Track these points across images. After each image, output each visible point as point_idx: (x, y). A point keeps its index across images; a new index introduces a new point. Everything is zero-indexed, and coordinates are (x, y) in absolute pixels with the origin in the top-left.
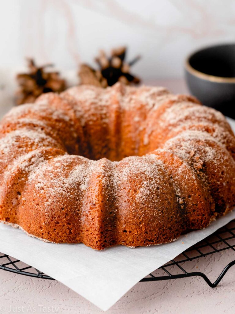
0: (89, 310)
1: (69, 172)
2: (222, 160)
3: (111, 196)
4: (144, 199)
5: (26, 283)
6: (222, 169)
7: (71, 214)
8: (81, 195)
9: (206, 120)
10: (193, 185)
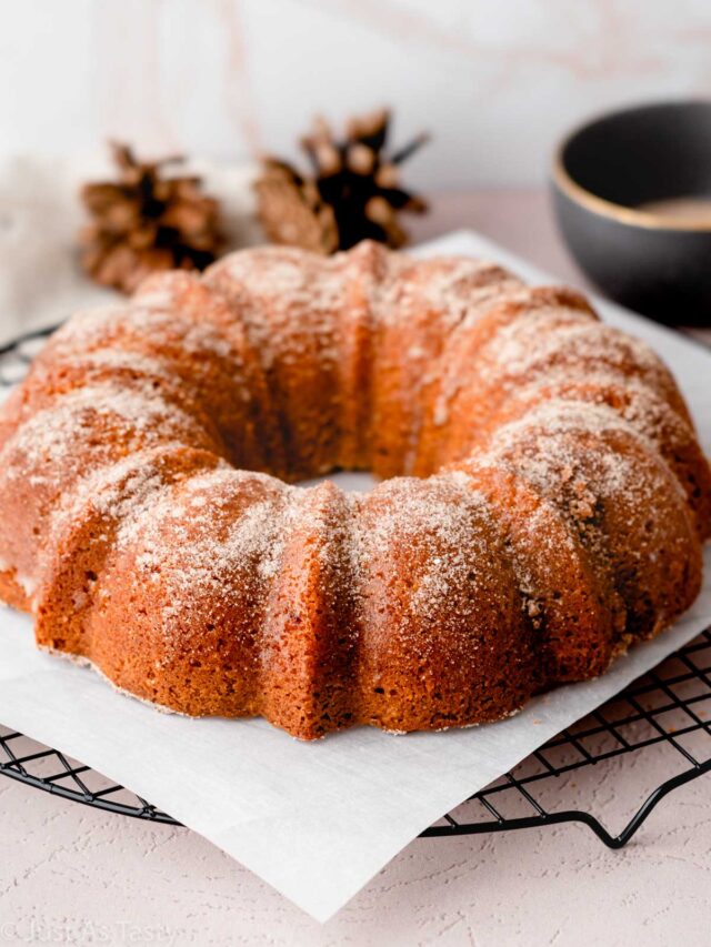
0: (279, 909)
1: (230, 525)
2: (648, 490)
3: (343, 596)
4: (431, 606)
5: (107, 824)
6: (647, 517)
7: (234, 643)
8: (261, 589)
9: (607, 366)
10: (567, 565)
